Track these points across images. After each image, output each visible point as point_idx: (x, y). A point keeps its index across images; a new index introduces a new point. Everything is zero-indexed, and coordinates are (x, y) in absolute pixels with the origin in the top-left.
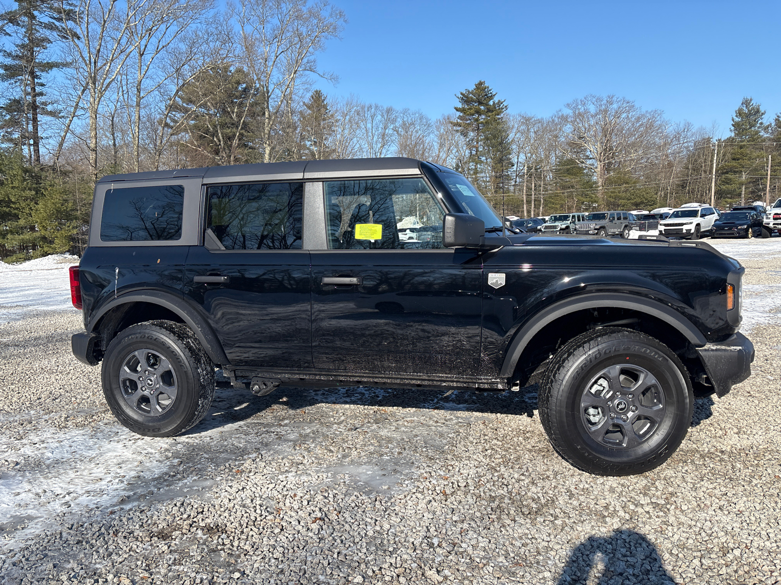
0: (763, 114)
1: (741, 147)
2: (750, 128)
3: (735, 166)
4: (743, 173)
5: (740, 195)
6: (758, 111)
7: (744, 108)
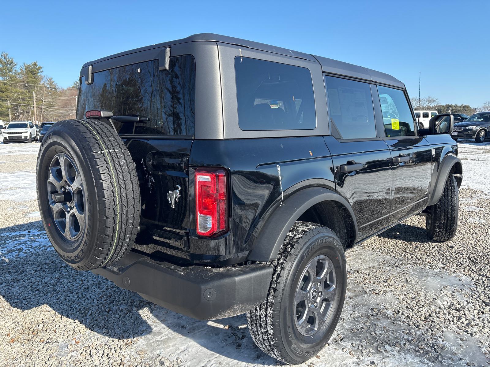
0: (16, 65)
1: (5, 84)
2: (9, 72)
3: (3, 96)
4: (8, 101)
5: (8, 115)
6: (12, 63)
7: (3, 59)
